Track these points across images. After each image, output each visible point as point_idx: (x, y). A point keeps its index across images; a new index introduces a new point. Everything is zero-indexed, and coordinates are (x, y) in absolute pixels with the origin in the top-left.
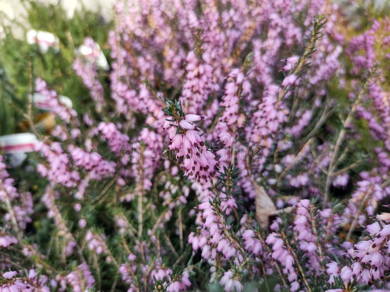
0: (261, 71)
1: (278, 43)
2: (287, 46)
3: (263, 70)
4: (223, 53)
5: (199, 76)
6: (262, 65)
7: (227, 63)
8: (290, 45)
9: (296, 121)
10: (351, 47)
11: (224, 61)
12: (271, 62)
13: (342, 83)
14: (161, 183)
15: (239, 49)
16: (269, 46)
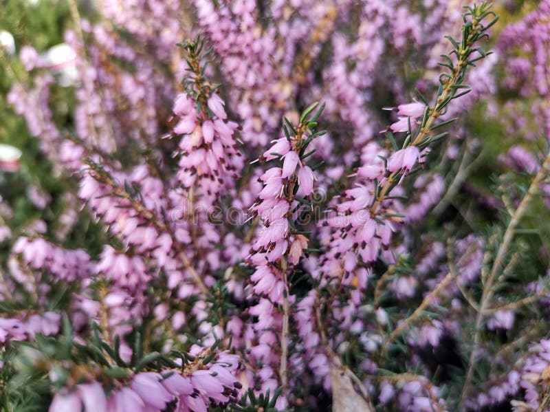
0: (348, 101)
1: (379, 45)
2: (396, 50)
3: (352, 101)
4: (273, 73)
5: (204, 146)
6: (350, 92)
7: (281, 90)
8: (401, 48)
9: (415, 195)
10: (504, 42)
11: (275, 88)
12: (367, 82)
13: (492, 109)
14: (155, 338)
15: (307, 56)
16: (361, 52)
